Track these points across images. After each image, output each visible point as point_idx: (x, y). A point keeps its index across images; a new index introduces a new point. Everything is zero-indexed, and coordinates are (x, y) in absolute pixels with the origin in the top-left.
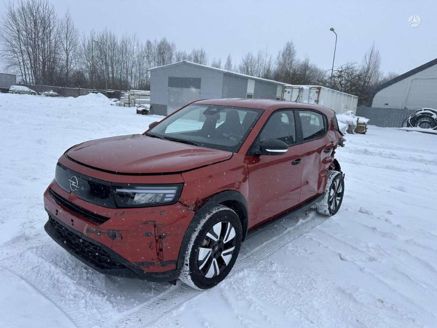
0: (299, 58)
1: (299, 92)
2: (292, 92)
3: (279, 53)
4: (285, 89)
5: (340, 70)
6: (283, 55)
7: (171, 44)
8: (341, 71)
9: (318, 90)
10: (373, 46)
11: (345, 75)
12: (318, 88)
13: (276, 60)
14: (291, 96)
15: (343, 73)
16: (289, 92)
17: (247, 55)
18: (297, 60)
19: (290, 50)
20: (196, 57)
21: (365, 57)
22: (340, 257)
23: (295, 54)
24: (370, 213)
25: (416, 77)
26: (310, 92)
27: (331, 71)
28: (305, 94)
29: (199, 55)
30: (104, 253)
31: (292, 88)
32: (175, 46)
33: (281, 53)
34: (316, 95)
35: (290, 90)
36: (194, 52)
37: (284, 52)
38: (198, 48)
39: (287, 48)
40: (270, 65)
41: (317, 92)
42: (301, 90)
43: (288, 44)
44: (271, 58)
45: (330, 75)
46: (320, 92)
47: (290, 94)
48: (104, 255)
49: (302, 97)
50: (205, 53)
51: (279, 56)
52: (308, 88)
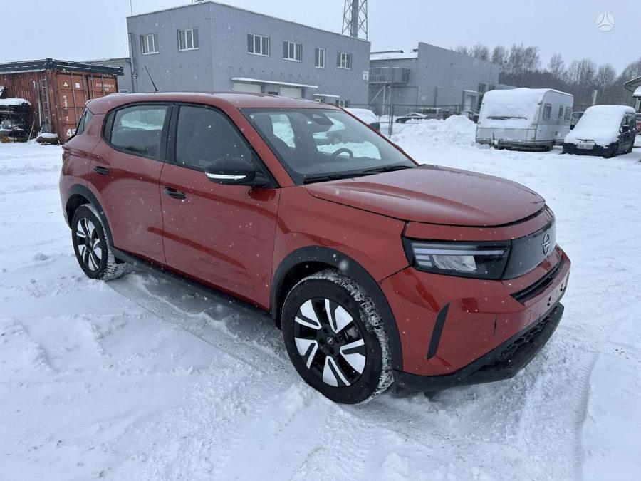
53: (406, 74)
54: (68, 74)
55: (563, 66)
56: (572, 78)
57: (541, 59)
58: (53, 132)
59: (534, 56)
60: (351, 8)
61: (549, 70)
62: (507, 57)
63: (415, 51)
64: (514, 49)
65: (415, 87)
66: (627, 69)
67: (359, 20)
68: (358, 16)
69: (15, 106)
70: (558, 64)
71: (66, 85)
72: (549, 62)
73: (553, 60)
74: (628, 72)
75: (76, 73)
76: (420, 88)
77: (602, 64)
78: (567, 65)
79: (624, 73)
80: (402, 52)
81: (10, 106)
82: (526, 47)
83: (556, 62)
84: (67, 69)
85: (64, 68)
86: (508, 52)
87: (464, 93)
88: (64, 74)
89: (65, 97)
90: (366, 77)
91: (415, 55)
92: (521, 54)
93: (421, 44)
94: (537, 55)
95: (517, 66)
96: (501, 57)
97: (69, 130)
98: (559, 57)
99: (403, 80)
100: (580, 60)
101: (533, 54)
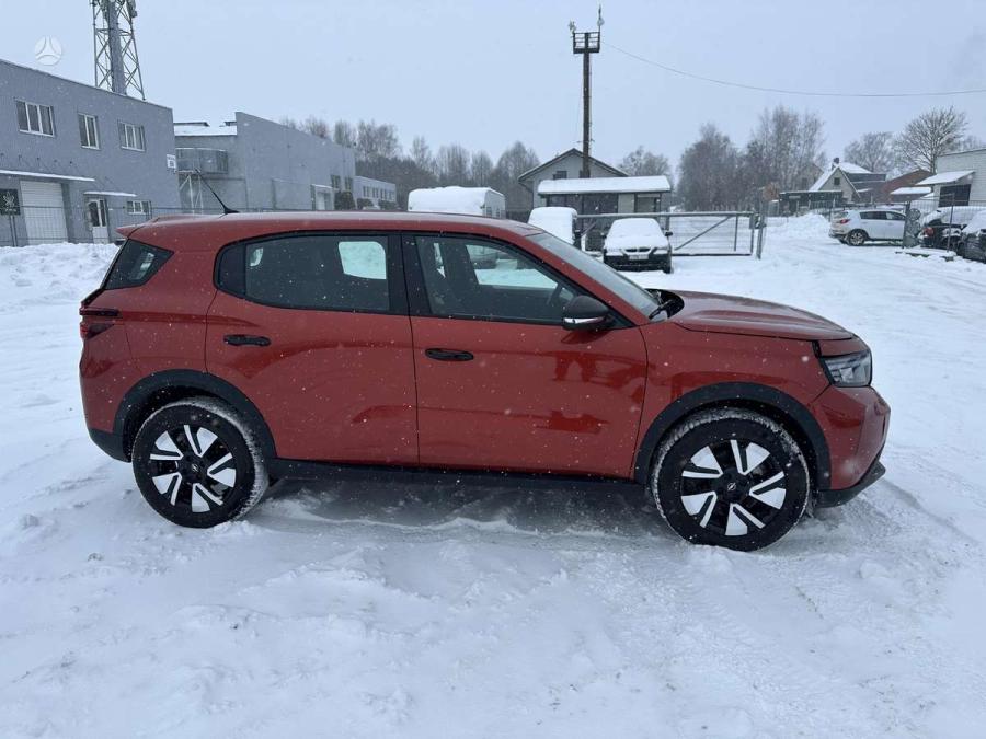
53: (223, 159)
55: (430, 153)
56: (444, 169)
57: (401, 141)
59: (390, 137)
60: (108, 48)
61: (413, 158)
62: (356, 136)
63: (228, 124)
64: (362, 127)
65: (240, 179)
66: (502, 159)
67: (126, 71)
68: (122, 62)
70: (423, 150)
72: (411, 146)
73: (415, 144)
74: (504, 162)
76: (248, 180)
77: (476, 153)
78: (434, 152)
79: (500, 163)
80: (206, 124)
82: (378, 124)
83: (420, 147)
86: (355, 130)
87: (313, 188)
90: (172, 164)
91: (233, 130)
92: (373, 135)
93: (238, 114)
94: (394, 137)
95: (371, 151)
96: (347, 136)
98: (423, 142)
99: (220, 168)
100: (448, 144)
101: (388, 135)
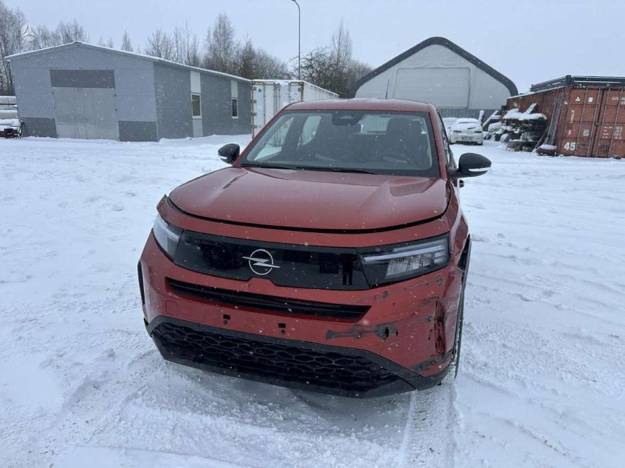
0: (239, 40)
1: (275, 89)
2: (264, 90)
3: (209, 32)
4: (254, 86)
5: (309, 57)
6: (215, 35)
7: (14, 13)
8: (311, 60)
9: (300, 87)
10: (342, 26)
11: (316, 66)
12: (299, 84)
13: (206, 43)
14: (264, 96)
15: (313, 62)
16: (260, 91)
17: (155, 33)
18: (236, 43)
19: (224, 27)
20: (67, 36)
21: (333, 40)
22: (522, 298)
23: (234, 33)
24: (485, 240)
25: (402, 67)
26: (290, 90)
27: (298, 59)
28: (283, 93)
29: (72, 32)
30: (360, 365)
31: (264, 84)
32: (22, 15)
33: (212, 32)
34: (299, 94)
35: (261, 87)
36: (62, 27)
37: (216, 31)
38: (68, 21)
39: (220, 25)
40: (195, 50)
41: (299, 90)
42: (277, 87)
43: (220, 18)
44: (195, 39)
45: (298, 66)
46: (303, 89)
47: (262, 93)
48: (359, 368)
49: (279, 97)
50: (81, 28)
51: (209, 37)
52: (287, 84)
54: (583, 89)
58: (554, 145)
69: (534, 120)
71: (578, 99)
75: (593, 87)
81: (530, 120)
84: (583, 84)
85: (580, 83)
88: (581, 89)
89: (573, 111)
97: (568, 144)
